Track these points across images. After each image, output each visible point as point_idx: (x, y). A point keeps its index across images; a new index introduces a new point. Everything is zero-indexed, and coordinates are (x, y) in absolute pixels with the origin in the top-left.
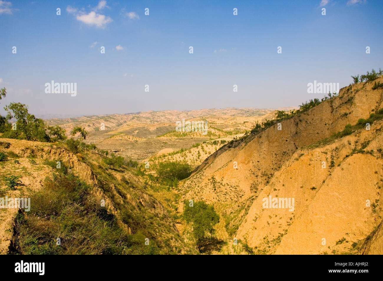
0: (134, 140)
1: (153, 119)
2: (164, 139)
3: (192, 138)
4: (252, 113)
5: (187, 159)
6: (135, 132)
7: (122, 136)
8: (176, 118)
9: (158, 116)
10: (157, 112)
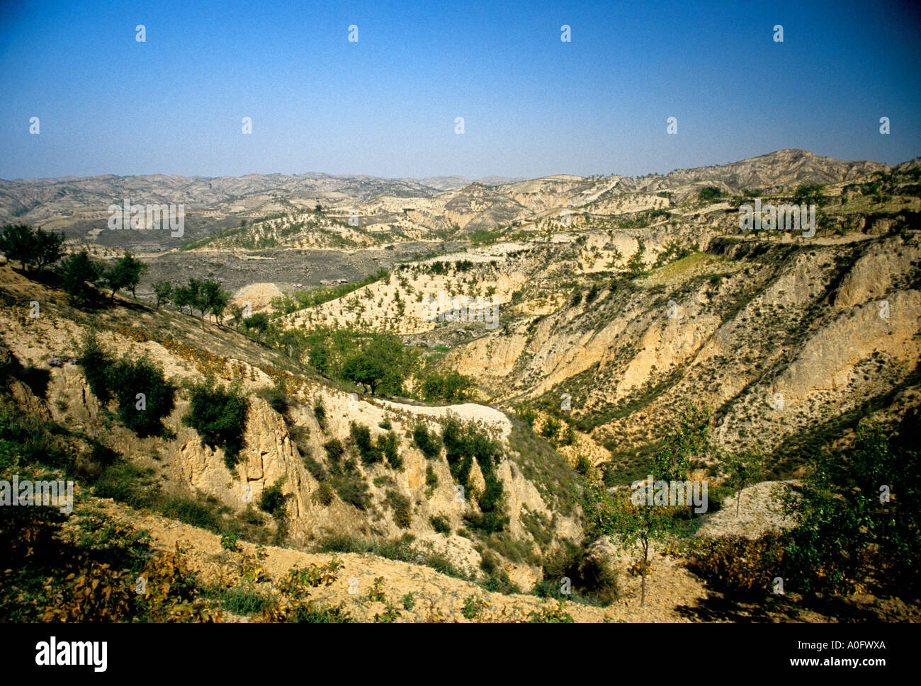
0: (111, 257)
1: (116, 197)
2: (213, 254)
3: (299, 252)
4: (378, 188)
5: (366, 316)
6: (90, 232)
7: (72, 245)
8: (182, 195)
9: (131, 190)
10: (126, 177)
